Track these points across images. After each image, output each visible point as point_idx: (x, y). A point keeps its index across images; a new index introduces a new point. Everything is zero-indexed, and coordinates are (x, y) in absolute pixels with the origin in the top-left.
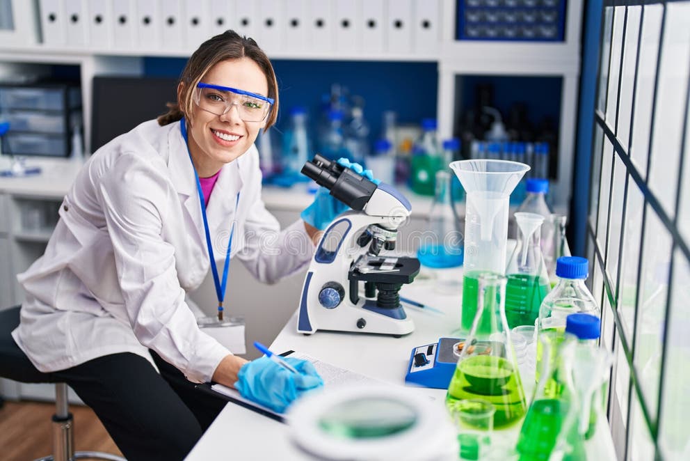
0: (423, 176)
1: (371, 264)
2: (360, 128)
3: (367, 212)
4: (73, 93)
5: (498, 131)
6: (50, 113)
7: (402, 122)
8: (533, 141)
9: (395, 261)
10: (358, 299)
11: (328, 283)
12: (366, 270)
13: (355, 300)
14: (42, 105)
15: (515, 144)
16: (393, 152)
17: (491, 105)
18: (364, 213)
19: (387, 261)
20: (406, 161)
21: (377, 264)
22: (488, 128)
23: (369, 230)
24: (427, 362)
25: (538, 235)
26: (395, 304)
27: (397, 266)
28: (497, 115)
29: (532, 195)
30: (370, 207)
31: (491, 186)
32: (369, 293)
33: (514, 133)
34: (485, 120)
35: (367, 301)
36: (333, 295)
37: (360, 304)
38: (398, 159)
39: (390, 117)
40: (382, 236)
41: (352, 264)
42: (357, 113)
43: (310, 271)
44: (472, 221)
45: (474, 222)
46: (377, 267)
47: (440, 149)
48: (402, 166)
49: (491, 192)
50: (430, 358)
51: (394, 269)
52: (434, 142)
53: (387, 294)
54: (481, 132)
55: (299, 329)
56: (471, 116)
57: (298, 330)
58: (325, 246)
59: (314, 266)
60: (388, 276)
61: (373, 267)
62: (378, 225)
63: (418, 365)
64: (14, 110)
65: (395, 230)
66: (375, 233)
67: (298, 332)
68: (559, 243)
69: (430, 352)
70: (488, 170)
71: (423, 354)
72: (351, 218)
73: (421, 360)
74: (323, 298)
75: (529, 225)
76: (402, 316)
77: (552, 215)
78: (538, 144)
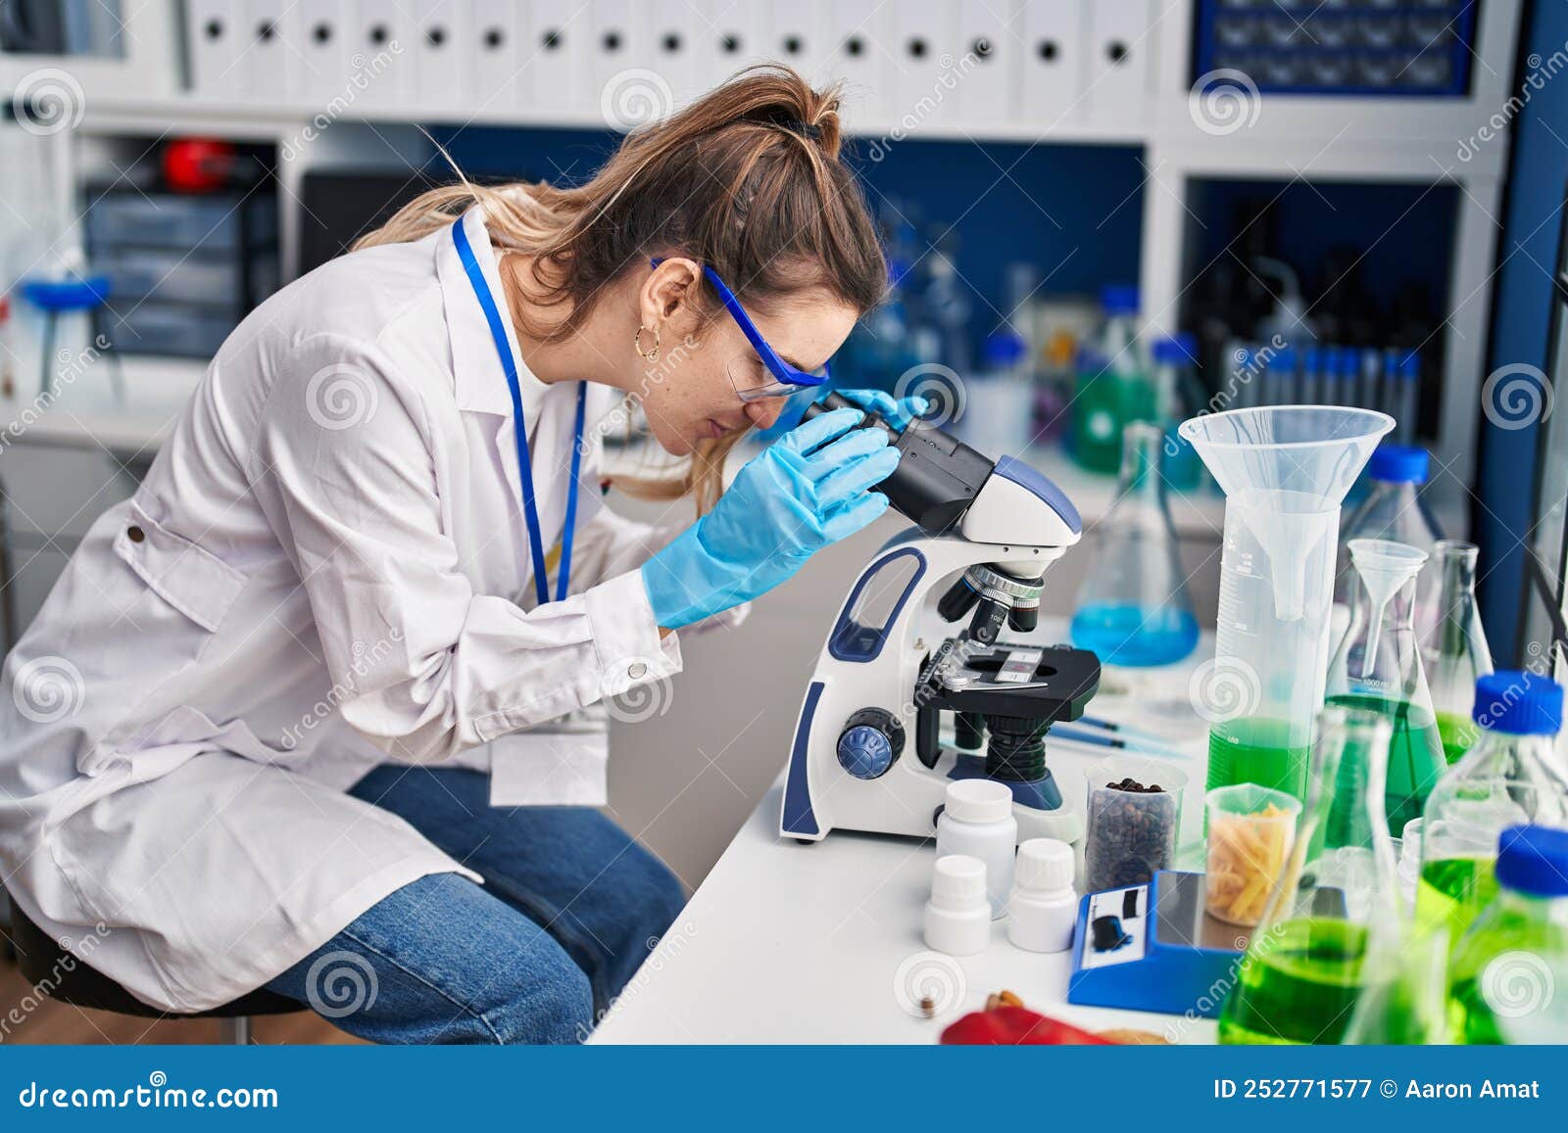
0: (1101, 426)
1: (973, 665)
2: (948, 303)
3: (969, 533)
4: (260, 210)
5: (1290, 316)
6: (205, 256)
7: (1053, 291)
8: (1379, 344)
9: (1035, 658)
10: (938, 754)
11: (863, 713)
12: (962, 682)
13: (929, 755)
14: (188, 237)
15: (1334, 354)
16: (1029, 364)
17: (1273, 251)
18: (960, 535)
19: (1016, 656)
20: (1061, 387)
21: (989, 666)
22: (1266, 308)
23: (970, 579)
24: (1127, 940)
25: (1410, 595)
26: (1032, 770)
27: (1042, 671)
28: (1288, 278)
29: (1385, 487)
30: (976, 520)
31: (1290, 478)
32: (966, 738)
33: (1330, 323)
34: (1257, 286)
35: (960, 757)
36: (873, 745)
37: (943, 766)
38: (1040, 381)
39: (1022, 277)
40: (1004, 595)
41: (925, 664)
42: (942, 267)
43: (815, 679)
44: (1239, 568)
45: (1245, 570)
46: (991, 674)
47: (1146, 360)
48: (1050, 400)
49: (1291, 493)
50: (1133, 927)
51: (1033, 680)
52: (1130, 339)
53: (1013, 743)
54: (1250, 323)
55: (785, 828)
56: (1222, 280)
57: (781, 830)
58: (856, 616)
59: (829, 670)
60: (1018, 697)
61: (978, 675)
62: (994, 567)
63: (1101, 946)
64: (121, 248)
65: (1039, 582)
66: (985, 586)
67: (784, 834)
68: (1460, 613)
69: (1129, 911)
70: (1278, 439)
71: (1115, 918)
72: (925, 545)
73: (1108, 934)
74: (847, 753)
75: (1388, 573)
76: (1051, 801)
77: (1440, 545)
78: (1392, 354)
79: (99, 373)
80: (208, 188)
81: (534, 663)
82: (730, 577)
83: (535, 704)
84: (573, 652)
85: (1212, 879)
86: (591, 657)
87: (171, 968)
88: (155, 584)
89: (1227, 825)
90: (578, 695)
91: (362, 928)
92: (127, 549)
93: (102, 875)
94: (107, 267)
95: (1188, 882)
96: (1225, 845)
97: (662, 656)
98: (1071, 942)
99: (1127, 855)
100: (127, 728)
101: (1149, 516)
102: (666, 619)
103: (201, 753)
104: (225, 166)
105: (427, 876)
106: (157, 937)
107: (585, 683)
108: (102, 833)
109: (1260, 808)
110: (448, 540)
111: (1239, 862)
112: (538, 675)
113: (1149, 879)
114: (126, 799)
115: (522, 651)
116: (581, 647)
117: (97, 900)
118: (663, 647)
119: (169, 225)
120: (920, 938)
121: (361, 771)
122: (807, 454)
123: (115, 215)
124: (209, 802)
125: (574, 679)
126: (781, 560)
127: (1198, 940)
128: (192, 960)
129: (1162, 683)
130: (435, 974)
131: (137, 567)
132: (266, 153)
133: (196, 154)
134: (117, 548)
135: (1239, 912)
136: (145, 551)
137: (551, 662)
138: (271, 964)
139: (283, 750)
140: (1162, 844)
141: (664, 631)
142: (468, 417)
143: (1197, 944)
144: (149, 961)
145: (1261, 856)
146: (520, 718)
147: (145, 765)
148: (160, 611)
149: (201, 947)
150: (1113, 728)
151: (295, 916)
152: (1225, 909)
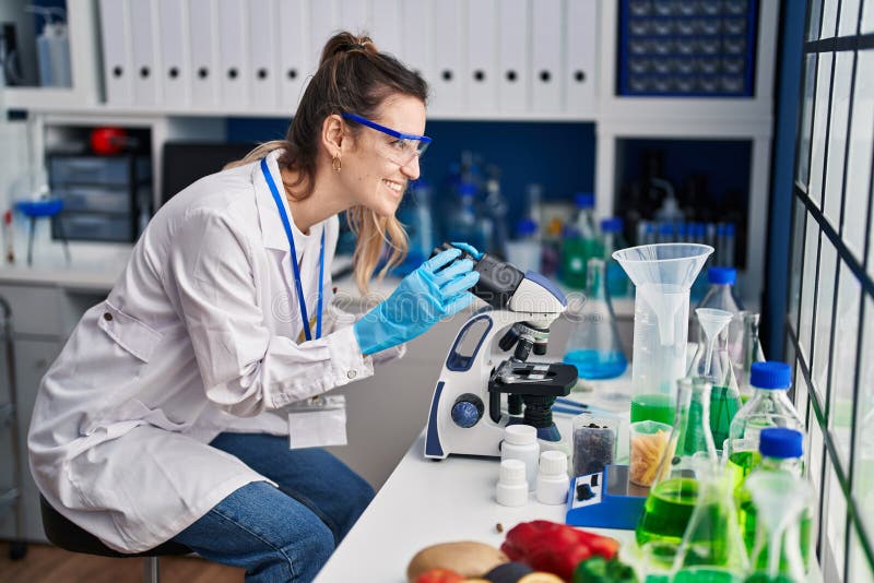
0: (576, 265)
1: (516, 372)
2: (497, 205)
3: (513, 308)
4: (141, 164)
5: (670, 208)
6: (112, 188)
7: (549, 198)
8: (715, 221)
9: (546, 369)
10: (500, 417)
11: (463, 396)
12: (511, 379)
13: (496, 417)
14: (103, 179)
15: (692, 225)
16: (538, 235)
17: (661, 176)
18: (509, 309)
19: (536, 368)
20: (555, 246)
21: (525, 373)
22: (658, 204)
23: (514, 330)
24: (593, 495)
25: (725, 336)
26: (547, 423)
27: (549, 374)
28: (669, 189)
29: (715, 287)
30: (517, 301)
31: (666, 278)
32: (514, 409)
33: (691, 212)
34: (653, 195)
35: (511, 418)
36: (469, 411)
37: (502, 422)
38: (544, 243)
39: (535, 191)
40: (530, 337)
41: (493, 372)
42: (493, 187)
43: (440, 380)
44: (643, 321)
45: (645, 321)
46: (525, 376)
47: (598, 231)
48: (550, 252)
49: (666, 285)
50: (597, 490)
51: (545, 378)
52: (590, 221)
53: (536, 410)
54: (650, 210)
55: (427, 453)
56: (636, 190)
57: (425, 454)
58: (458, 351)
59: (447, 376)
60: (538, 387)
61: (519, 377)
62: (525, 323)
63: (581, 498)
64: (68, 185)
65: (547, 331)
66: (521, 333)
67: (426, 456)
68: (751, 347)
69: (594, 483)
70: (659, 258)
71: (587, 485)
72: (493, 314)
73: (584, 493)
74: (457, 416)
75: (714, 324)
76: (555, 437)
77: (741, 313)
78: (722, 225)
79: (58, 249)
80: (114, 153)
81: (301, 369)
82: (398, 331)
83: (302, 389)
84: (320, 365)
85: (633, 466)
86: (330, 367)
87: (126, 530)
88: (118, 340)
89: (640, 439)
90: (323, 385)
91: (221, 508)
92: (104, 325)
93: (92, 485)
94: (61, 194)
95: (623, 470)
96: (638, 449)
97: (364, 368)
98: (567, 500)
99: (593, 459)
100: (106, 410)
101: (601, 308)
102: (365, 350)
103: (138, 426)
104: (123, 141)
105: (251, 483)
106: (121, 514)
107: (326, 379)
108: (92, 464)
109: (654, 431)
110: (259, 309)
111: (644, 456)
112: (303, 375)
113: (603, 469)
114: (104, 447)
115: (296, 363)
116: (324, 362)
117: (90, 497)
118: (365, 363)
119: (94, 172)
120: (495, 500)
121: (215, 434)
122: (436, 272)
123: (64, 167)
124: (144, 449)
125: (321, 378)
126: (422, 323)
127: (629, 493)
128: (138, 525)
129: (609, 386)
130: (257, 529)
131: (109, 333)
132: (144, 135)
133: (107, 135)
134: (99, 324)
135: (645, 479)
136: (113, 325)
137: (309, 369)
138: (176, 526)
139: (179, 424)
140: (609, 453)
141: (365, 355)
142: (269, 252)
143: (628, 495)
144: (115, 527)
145: (655, 453)
146: (295, 397)
147: (114, 431)
148: (119, 353)
149: (143, 519)
150: (585, 407)
151: (188, 502)
152: (639, 480)
